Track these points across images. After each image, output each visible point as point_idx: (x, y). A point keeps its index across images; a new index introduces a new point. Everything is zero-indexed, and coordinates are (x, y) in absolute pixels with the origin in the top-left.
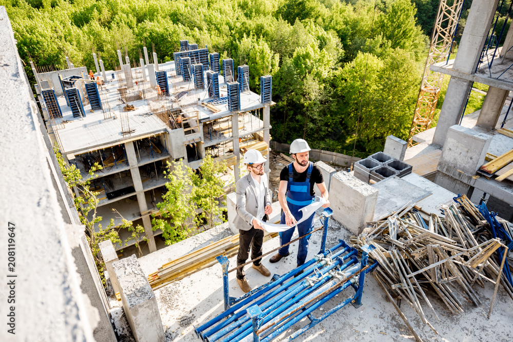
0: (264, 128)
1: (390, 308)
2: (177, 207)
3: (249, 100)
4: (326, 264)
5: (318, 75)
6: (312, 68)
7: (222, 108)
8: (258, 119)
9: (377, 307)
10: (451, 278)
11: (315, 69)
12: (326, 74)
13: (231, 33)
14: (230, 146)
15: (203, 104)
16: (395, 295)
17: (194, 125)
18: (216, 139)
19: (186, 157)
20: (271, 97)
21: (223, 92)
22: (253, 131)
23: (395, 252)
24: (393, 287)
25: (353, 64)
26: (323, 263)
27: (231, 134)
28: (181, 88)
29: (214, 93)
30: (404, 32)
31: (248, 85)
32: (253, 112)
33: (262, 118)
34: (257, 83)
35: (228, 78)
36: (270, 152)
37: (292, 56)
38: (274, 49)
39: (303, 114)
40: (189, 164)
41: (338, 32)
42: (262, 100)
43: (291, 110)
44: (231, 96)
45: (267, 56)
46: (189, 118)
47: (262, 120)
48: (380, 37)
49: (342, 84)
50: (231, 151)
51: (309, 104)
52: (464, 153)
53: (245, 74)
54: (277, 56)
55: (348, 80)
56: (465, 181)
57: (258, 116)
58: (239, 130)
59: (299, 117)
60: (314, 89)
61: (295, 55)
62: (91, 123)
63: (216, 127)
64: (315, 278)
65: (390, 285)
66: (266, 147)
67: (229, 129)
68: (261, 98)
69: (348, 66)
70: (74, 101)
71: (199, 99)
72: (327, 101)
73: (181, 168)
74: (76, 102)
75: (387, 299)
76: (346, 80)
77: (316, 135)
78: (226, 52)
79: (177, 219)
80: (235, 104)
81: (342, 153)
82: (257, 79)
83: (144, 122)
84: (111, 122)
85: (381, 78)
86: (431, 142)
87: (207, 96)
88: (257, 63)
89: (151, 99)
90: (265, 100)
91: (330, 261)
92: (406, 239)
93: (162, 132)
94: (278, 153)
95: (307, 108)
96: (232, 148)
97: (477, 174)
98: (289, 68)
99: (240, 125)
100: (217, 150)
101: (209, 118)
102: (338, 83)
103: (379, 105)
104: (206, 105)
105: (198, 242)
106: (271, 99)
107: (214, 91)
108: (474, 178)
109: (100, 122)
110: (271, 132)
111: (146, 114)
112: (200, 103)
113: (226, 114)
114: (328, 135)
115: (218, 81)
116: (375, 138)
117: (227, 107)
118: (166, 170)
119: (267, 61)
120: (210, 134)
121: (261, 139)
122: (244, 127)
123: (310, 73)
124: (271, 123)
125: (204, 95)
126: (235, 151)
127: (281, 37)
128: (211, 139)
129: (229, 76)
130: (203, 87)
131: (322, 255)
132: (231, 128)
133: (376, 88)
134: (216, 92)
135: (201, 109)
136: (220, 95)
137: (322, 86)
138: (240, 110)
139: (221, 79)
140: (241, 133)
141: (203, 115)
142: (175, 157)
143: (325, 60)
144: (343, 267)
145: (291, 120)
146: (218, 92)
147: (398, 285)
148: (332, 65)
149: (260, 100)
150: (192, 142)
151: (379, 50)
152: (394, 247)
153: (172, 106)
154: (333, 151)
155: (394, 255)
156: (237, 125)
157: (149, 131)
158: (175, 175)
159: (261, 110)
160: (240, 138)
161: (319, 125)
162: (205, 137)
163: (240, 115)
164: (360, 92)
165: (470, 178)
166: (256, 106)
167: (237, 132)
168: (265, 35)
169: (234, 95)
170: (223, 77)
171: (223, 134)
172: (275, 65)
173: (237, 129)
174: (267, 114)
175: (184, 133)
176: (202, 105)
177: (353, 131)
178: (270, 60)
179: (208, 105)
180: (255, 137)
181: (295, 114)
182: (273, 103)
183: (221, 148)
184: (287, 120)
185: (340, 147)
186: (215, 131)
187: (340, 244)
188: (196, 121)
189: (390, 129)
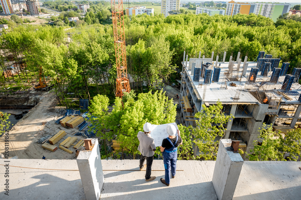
7: (293, 98)
19: (263, 121)
28: (261, 79)
29: (287, 88)
62: (214, 88)
70: (208, 75)
71: (275, 89)
74: (209, 76)
83: (243, 95)
84: (224, 90)
87: (281, 88)
89: (244, 82)
93: (255, 103)
104: (282, 94)
109: (218, 89)
111: (243, 90)
112: (276, 91)
113: (296, 103)
142: (257, 119)
150: (270, 114)
153: (258, 89)
157: (248, 101)
167: (299, 115)
175: (268, 108)
176: (278, 93)
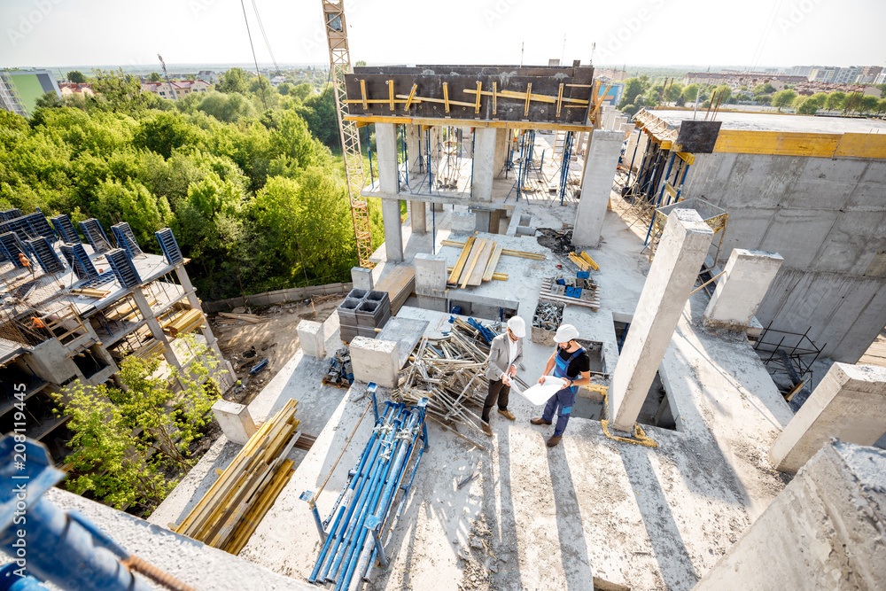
0: (186, 293)
1: (450, 435)
2: (105, 448)
3: (148, 265)
4: (387, 431)
5: (231, 211)
6: (221, 204)
7: (112, 288)
8: (173, 286)
9: (441, 441)
10: (478, 387)
11: (224, 204)
12: (240, 208)
13: (73, 181)
14: (145, 330)
15: (74, 292)
16: (449, 423)
17: (73, 327)
18: (119, 331)
19: (79, 373)
20: (180, 253)
21: (102, 265)
22: (173, 300)
23: (435, 389)
24: (446, 418)
25: (265, 190)
26: (384, 432)
27: (140, 316)
28: (18, 279)
29: (86, 273)
30: (304, 147)
31: (138, 247)
32: (162, 279)
33: (177, 282)
34: (149, 239)
35: (100, 245)
36: (207, 318)
37: (187, 195)
38: (157, 192)
39: (228, 259)
40: (88, 380)
41: (232, 157)
42: (169, 261)
43: (209, 259)
44: (119, 269)
45: (148, 202)
46: (61, 320)
47: (180, 284)
48: (283, 156)
49: (262, 215)
50: (148, 338)
51: (233, 246)
52: (432, 275)
53: (126, 234)
54: (164, 200)
55: (267, 208)
56: (441, 296)
57: (170, 281)
58: (151, 308)
59: (225, 264)
60: (232, 228)
61: (190, 193)
63: (111, 315)
64: (387, 451)
65: (443, 418)
66: (199, 315)
67: (134, 310)
68: (165, 258)
69: (261, 193)
71: (63, 287)
72: (252, 237)
73: (83, 393)
75: (445, 429)
76: (264, 209)
77: (255, 279)
78: (78, 209)
79: (111, 462)
80: (130, 278)
81: (292, 287)
82: (145, 233)
85: (302, 199)
86: (386, 260)
87: (76, 279)
88: (136, 214)
90: (172, 259)
91: (388, 427)
92: (436, 374)
93: (17, 355)
94: (216, 314)
95: (232, 251)
96: (149, 333)
97: (447, 288)
98: (187, 211)
99: (150, 300)
100: (127, 343)
101: (95, 308)
102: (258, 214)
103: (311, 227)
104: (81, 292)
105: (196, 480)
106: (181, 256)
107: (85, 269)
108: (446, 292)
110: (198, 294)
112: (67, 291)
113: (120, 295)
114: (269, 274)
115: (85, 254)
116: (320, 260)
117: (119, 284)
118: (56, 406)
119: (151, 208)
120: (107, 328)
121: (187, 308)
122: (156, 301)
123: (218, 210)
124: (194, 285)
125: (69, 278)
126: (155, 334)
127: (158, 174)
128: (110, 335)
129: (100, 242)
130: (61, 269)
131: (379, 425)
132: (136, 309)
133: (301, 210)
134: (88, 269)
135: (75, 299)
136: (98, 272)
137: (240, 223)
138: (142, 283)
139: (88, 249)
140: (156, 310)
141: (82, 307)
142: (59, 380)
143: (233, 192)
144: (402, 425)
145: (216, 270)
146: (93, 267)
147: (448, 415)
148: (242, 196)
149: (166, 261)
150: (81, 350)
151: (287, 170)
152: (431, 385)
153: (15, 312)
154: (282, 289)
155: (436, 393)
156: (146, 302)
158: (76, 406)
159: (173, 273)
160: (156, 317)
161: (254, 265)
162: (100, 335)
163: (144, 288)
164: (285, 219)
165: (443, 293)
166: (163, 271)
167: (149, 311)
168: (134, 175)
169: (122, 267)
170: (90, 246)
171: (127, 320)
172: (166, 211)
173: (148, 306)
174: (183, 275)
175: (60, 344)
176: (72, 294)
177: (295, 261)
178: (154, 206)
179: (84, 290)
180: (178, 307)
181: (218, 262)
182: (186, 260)
183: (132, 338)
184: (211, 271)
185: (287, 282)
186: (112, 321)
187: (387, 406)
188: (75, 319)
189: (331, 248)
